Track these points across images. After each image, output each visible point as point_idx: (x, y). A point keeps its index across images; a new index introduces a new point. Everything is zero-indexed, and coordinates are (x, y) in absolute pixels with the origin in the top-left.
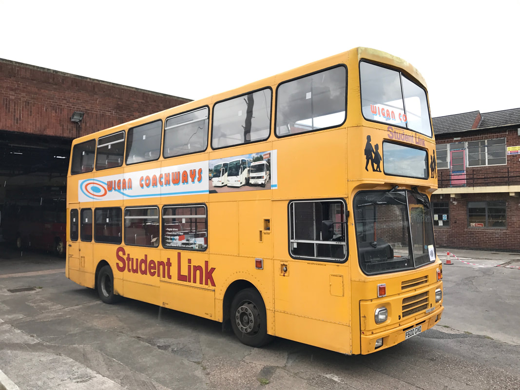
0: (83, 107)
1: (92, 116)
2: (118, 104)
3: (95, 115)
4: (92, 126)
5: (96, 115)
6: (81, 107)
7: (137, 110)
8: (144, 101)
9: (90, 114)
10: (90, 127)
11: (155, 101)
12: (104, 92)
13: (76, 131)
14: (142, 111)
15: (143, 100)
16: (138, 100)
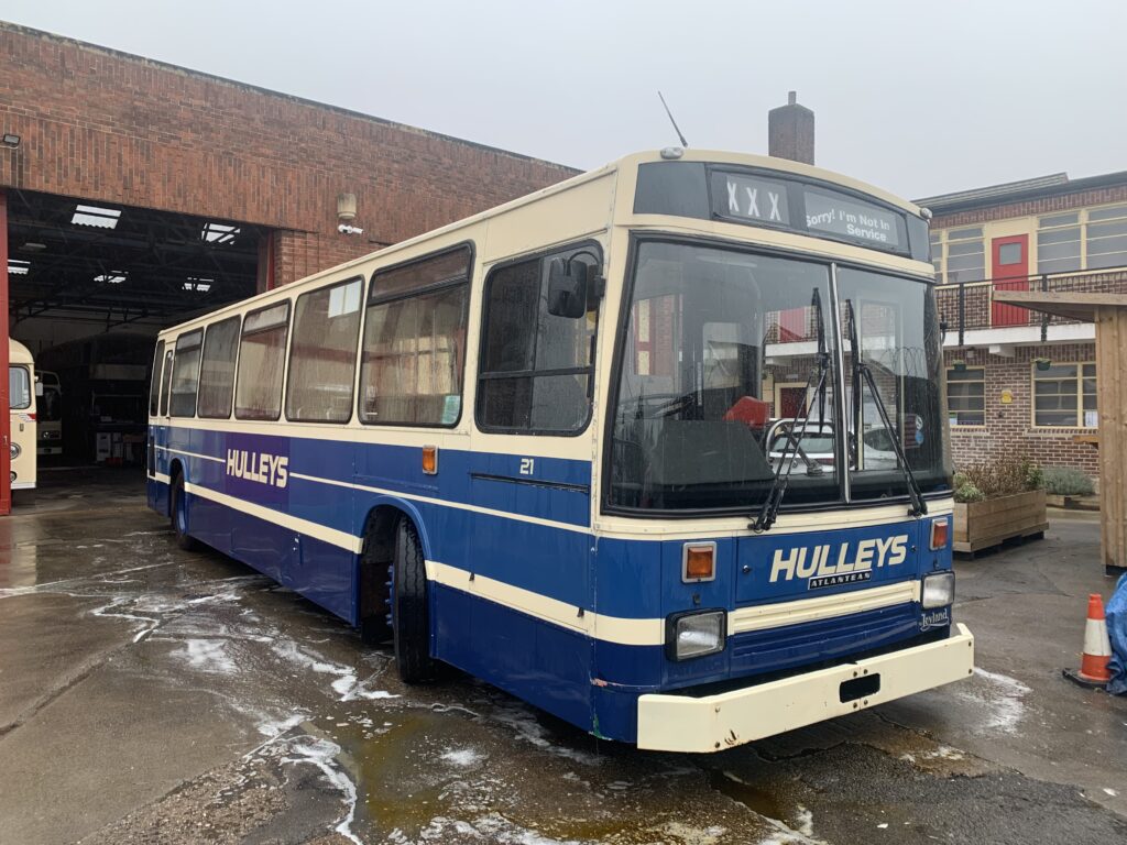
0: (33, 108)
1: (60, 135)
2: (135, 108)
3: (67, 131)
4: (60, 159)
5: (72, 131)
6: (25, 107)
7: (190, 125)
8: (208, 105)
9: (53, 127)
10: (53, 161)
11: (239, 107)
12: (93, 72)
13: (13, 168)
14: (205, 129)
15: (206, 100)
16: (191, 101)
